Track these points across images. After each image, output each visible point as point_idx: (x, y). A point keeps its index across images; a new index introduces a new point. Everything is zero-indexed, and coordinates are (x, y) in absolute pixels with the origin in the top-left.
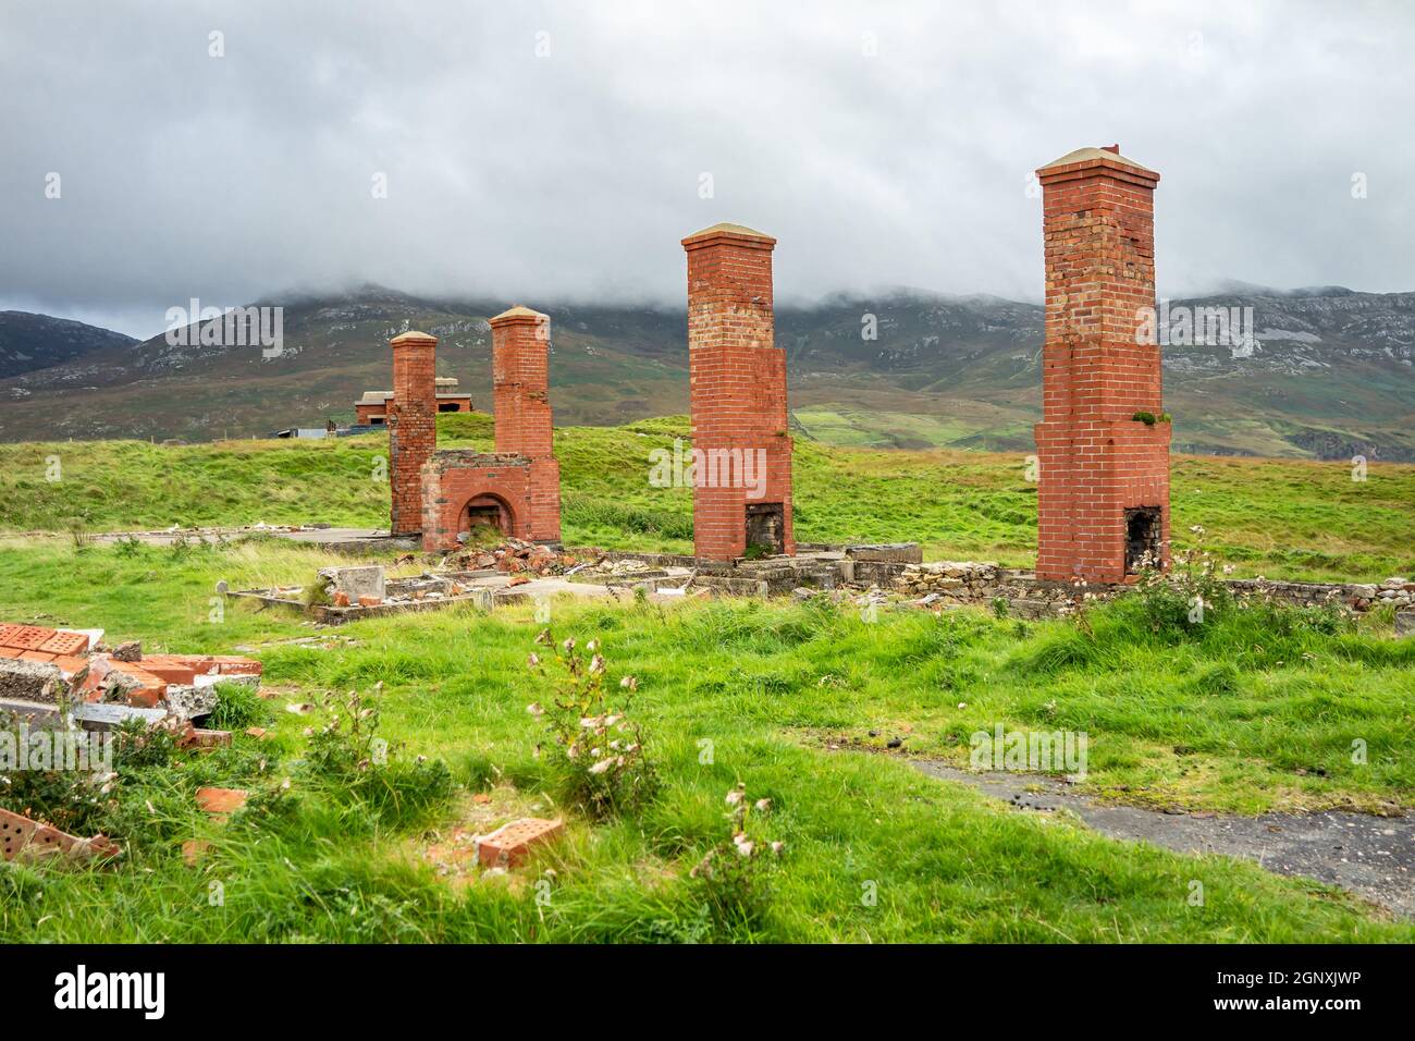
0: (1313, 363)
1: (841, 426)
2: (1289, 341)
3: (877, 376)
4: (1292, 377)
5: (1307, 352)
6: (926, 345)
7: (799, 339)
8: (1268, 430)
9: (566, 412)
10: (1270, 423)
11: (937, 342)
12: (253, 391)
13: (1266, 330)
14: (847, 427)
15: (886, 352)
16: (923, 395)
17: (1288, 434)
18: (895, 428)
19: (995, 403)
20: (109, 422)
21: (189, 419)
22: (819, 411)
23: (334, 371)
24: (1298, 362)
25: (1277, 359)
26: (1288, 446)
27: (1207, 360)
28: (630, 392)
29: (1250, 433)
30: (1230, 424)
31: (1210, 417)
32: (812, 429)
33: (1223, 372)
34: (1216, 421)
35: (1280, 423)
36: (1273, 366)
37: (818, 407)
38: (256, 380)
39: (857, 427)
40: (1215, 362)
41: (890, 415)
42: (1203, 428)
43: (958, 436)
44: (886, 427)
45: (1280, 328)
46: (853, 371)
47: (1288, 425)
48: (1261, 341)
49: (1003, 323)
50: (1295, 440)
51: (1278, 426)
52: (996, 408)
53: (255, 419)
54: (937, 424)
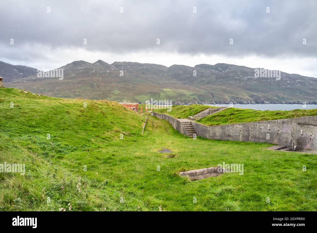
0: (255, 82)
1: (171, 92)
2: (252, 78)
3: (178, 82)
4: (252, 85)
5: (255, 80)
6: (188, 76)
7: (165, 75)
8: (245, 94)
9: (123, 88)
10: (246, 93)
11: (190, 76)
12: (67, 82)
13: (248, 76)
14: (172, 92)
15: (181, 78)
16: (186, 86)
17: (249, 95)
18: (181, 92)
19: (199, 88)
20: (42, 88)
21: (56, 87)
22: (167, 89)
23: (81, 79)
24: (253, 82)
25: (249, 82)
26: (248, 97)
27: (237, 81)
28: (134, 84)
29: (242, 95)
30: (239, 93)
31: (236, 92)
32: (166, 92)
33: (239, 84)
34: (237, 92)
35: (248, 93)
36: (248, 83)
37: (167, 88)
38: (68, 80)
39: (174, 92)
40: (238, 82)
41: (180, 90)
42: (234, 94)
43: (191, 94)
44: (179, 92)
45: (251, 76)
46: (174, 81)
47: (249, 93)
48: (247, 78)
49: (202, 73)
50: (250, 96)
51: (247, 94)
52: (199, 89)
53: (68, 88)
54: (187, 92)
